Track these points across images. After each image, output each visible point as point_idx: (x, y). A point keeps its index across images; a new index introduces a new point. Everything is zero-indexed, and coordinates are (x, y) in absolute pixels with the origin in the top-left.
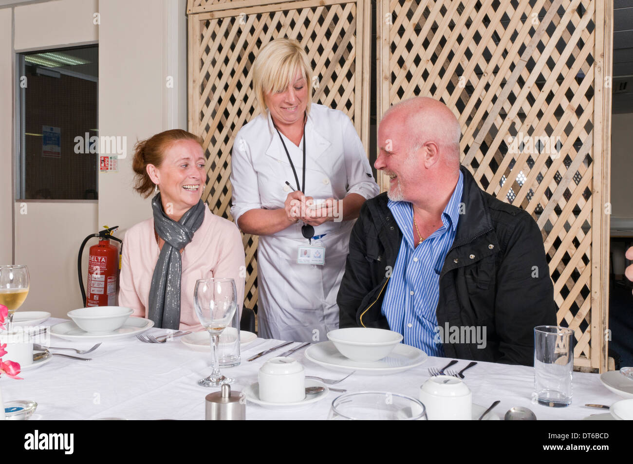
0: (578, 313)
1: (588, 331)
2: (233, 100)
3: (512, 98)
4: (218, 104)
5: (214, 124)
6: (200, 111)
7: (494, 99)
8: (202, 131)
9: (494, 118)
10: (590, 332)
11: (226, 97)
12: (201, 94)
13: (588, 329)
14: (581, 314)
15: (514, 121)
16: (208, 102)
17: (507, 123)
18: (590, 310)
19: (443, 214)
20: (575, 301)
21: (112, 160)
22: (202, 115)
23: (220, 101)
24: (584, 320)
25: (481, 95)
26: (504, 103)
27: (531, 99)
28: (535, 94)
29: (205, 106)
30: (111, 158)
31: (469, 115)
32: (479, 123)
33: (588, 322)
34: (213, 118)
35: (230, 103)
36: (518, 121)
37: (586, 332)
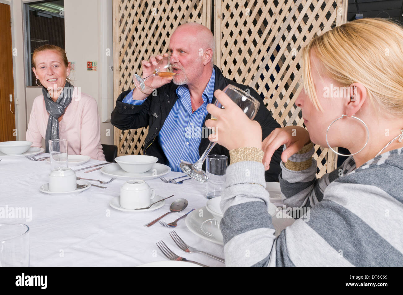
0: (321, 155)
1: (326, 165)
2: (136, 30)
3: (289, 28)
4: (129, 32)
5: (126, 44)
6: (119, 36)
7: (279, 29)
8: (120, 48)
9: (279, 41)
10: (327, 165)
11: (133, 28)
12: (120, 26)
13: (326, 163)
14: (322, 155)
15: (290, 42)
16: (123, 32)
17: (286, 44)
18: (328, 153)
19: (203, 94)
20: (319, 148)
21: (73, 64)
22: (120, 39)
23: (130, 30)
24: (324, 159)
25: (272, 27)
26: (284, 32)
27: (300, 29)
28: (302, 26)
29: (122, 33)
30: (72, 63)
31: (264, 39)
32: (270, 43)
33: (326, 160)
34: (126, 40)
35: (135, 32)
36: (292, 42)
37: (324, 165)
